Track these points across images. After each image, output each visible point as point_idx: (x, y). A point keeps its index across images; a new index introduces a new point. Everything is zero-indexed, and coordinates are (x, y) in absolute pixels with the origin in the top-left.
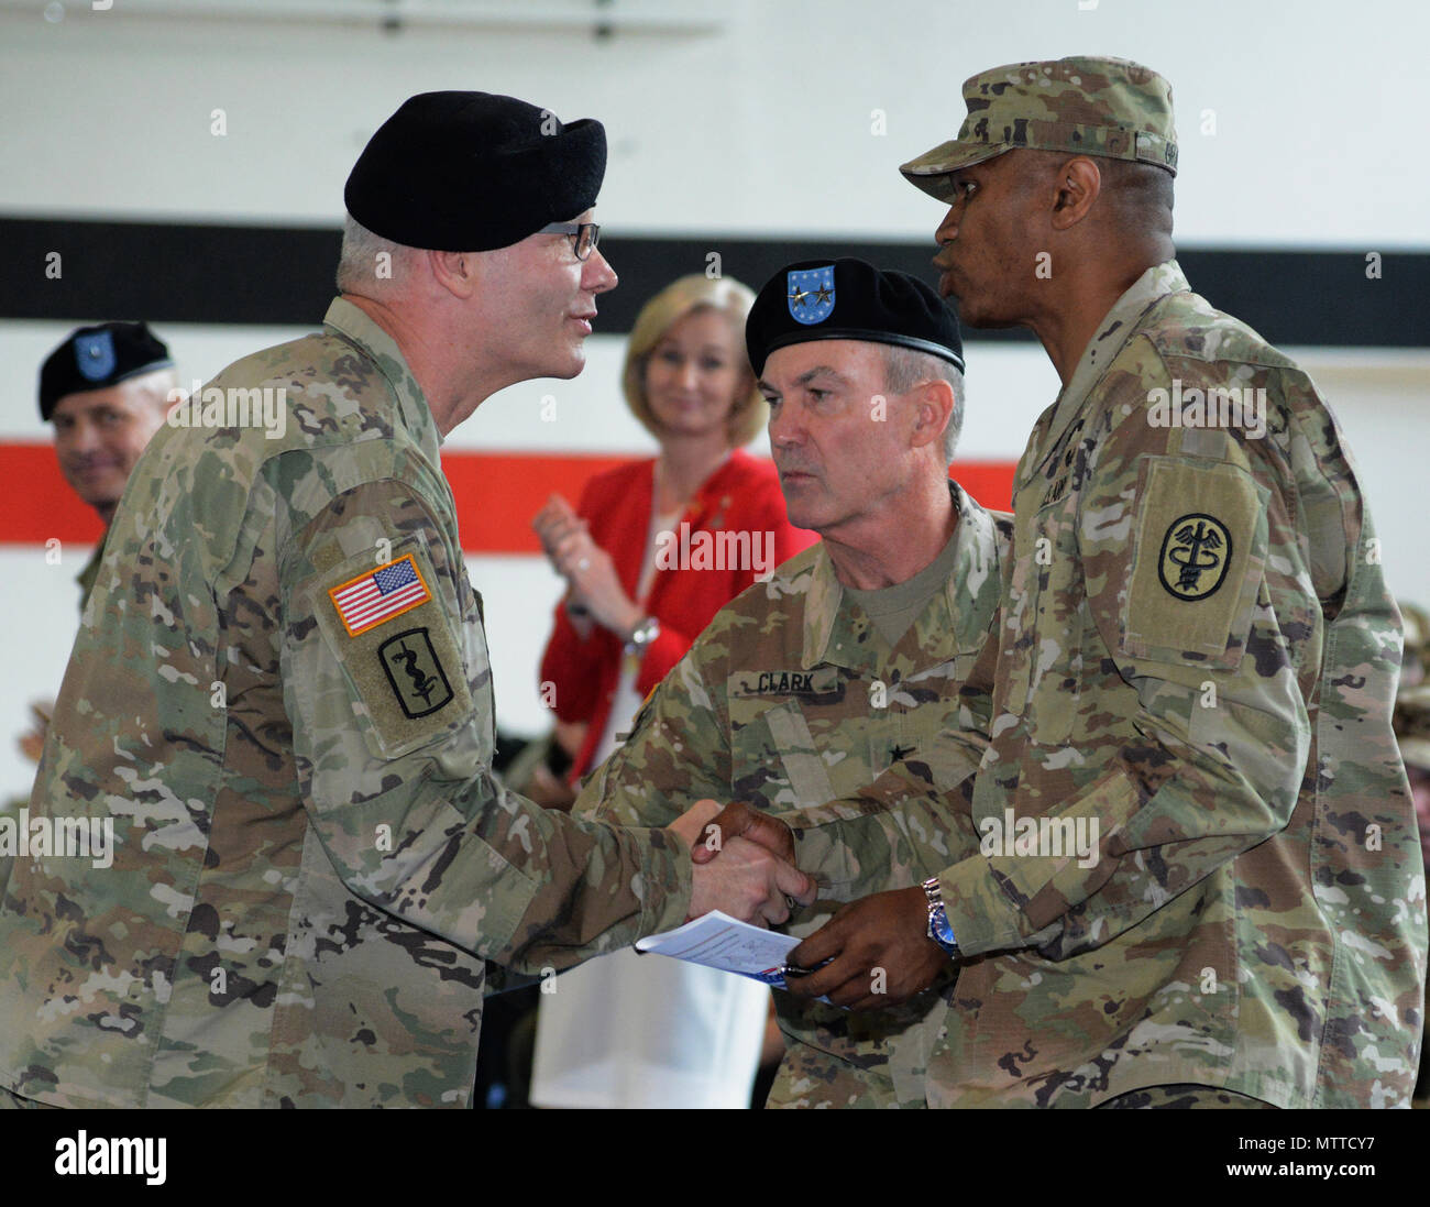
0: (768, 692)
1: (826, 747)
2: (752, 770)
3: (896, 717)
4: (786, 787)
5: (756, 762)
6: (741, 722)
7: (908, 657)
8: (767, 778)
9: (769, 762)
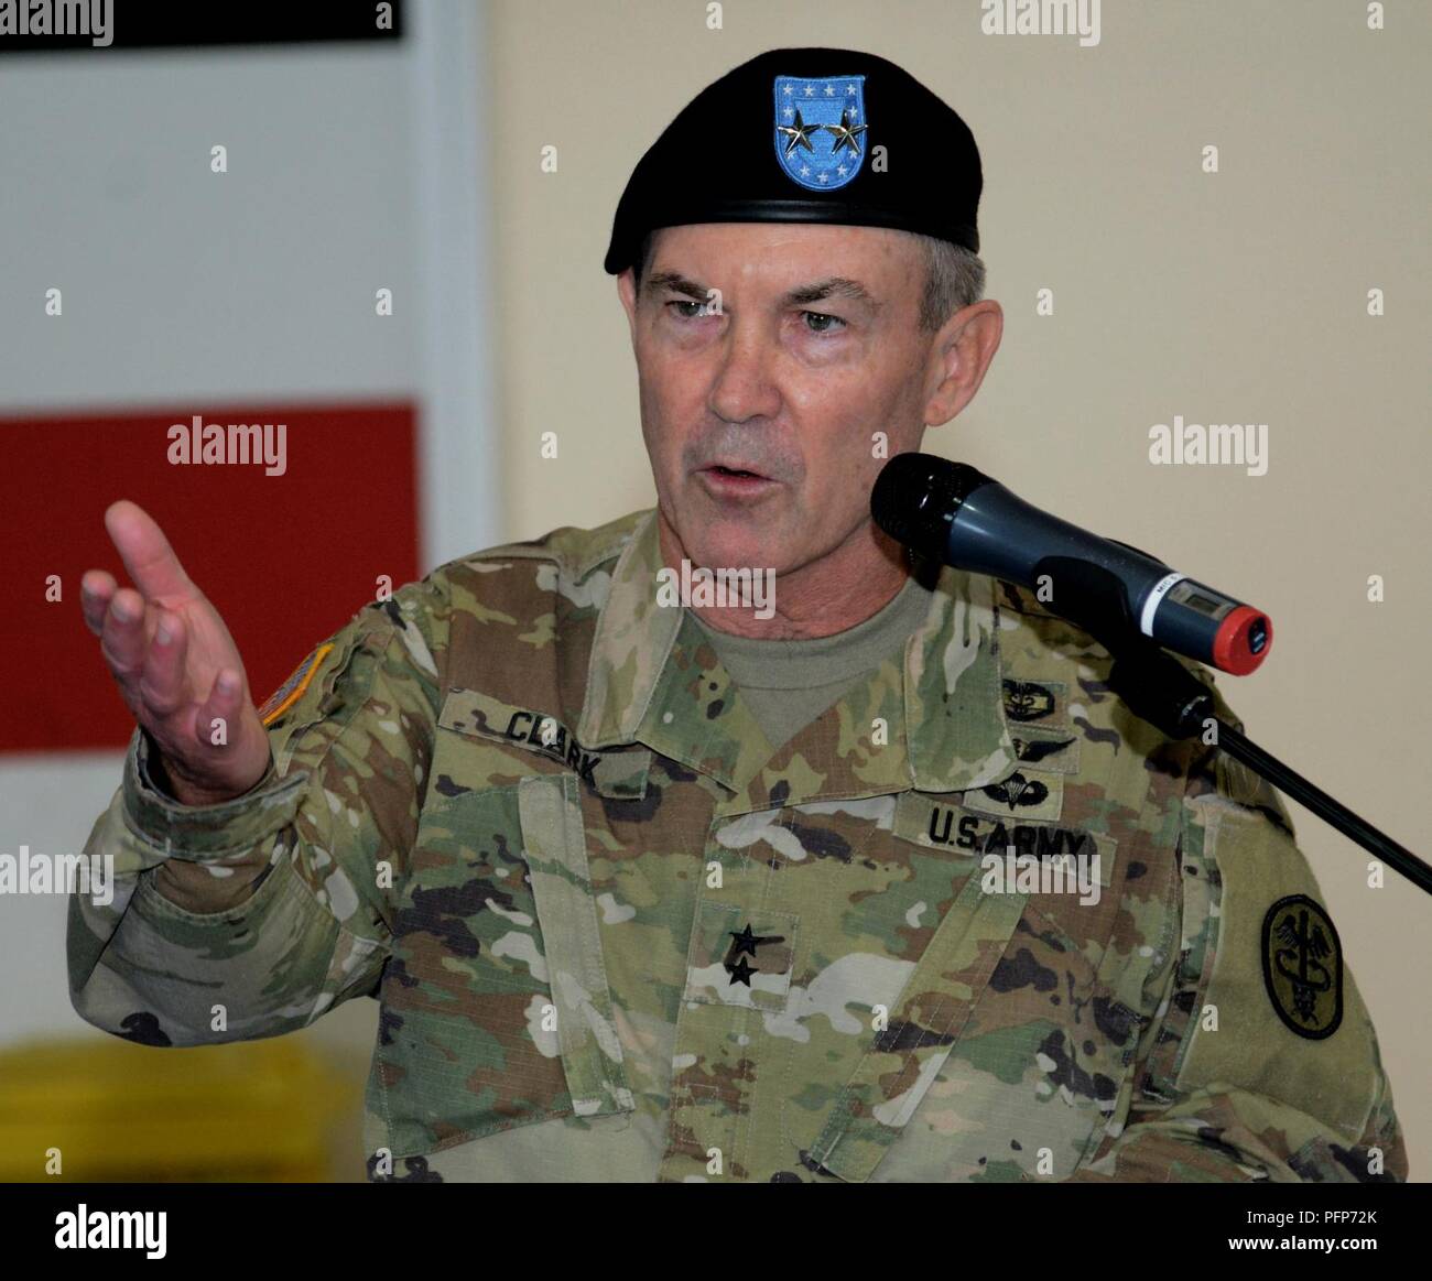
0: (524, 744)
1: (610, 885)
2: (459, 878)
3: (758, 871)
4: (521, 929)
5: (471, 865)
6: (458, 781)
7: (812, 764)
8: (489, 902)
9: (502, 872)
